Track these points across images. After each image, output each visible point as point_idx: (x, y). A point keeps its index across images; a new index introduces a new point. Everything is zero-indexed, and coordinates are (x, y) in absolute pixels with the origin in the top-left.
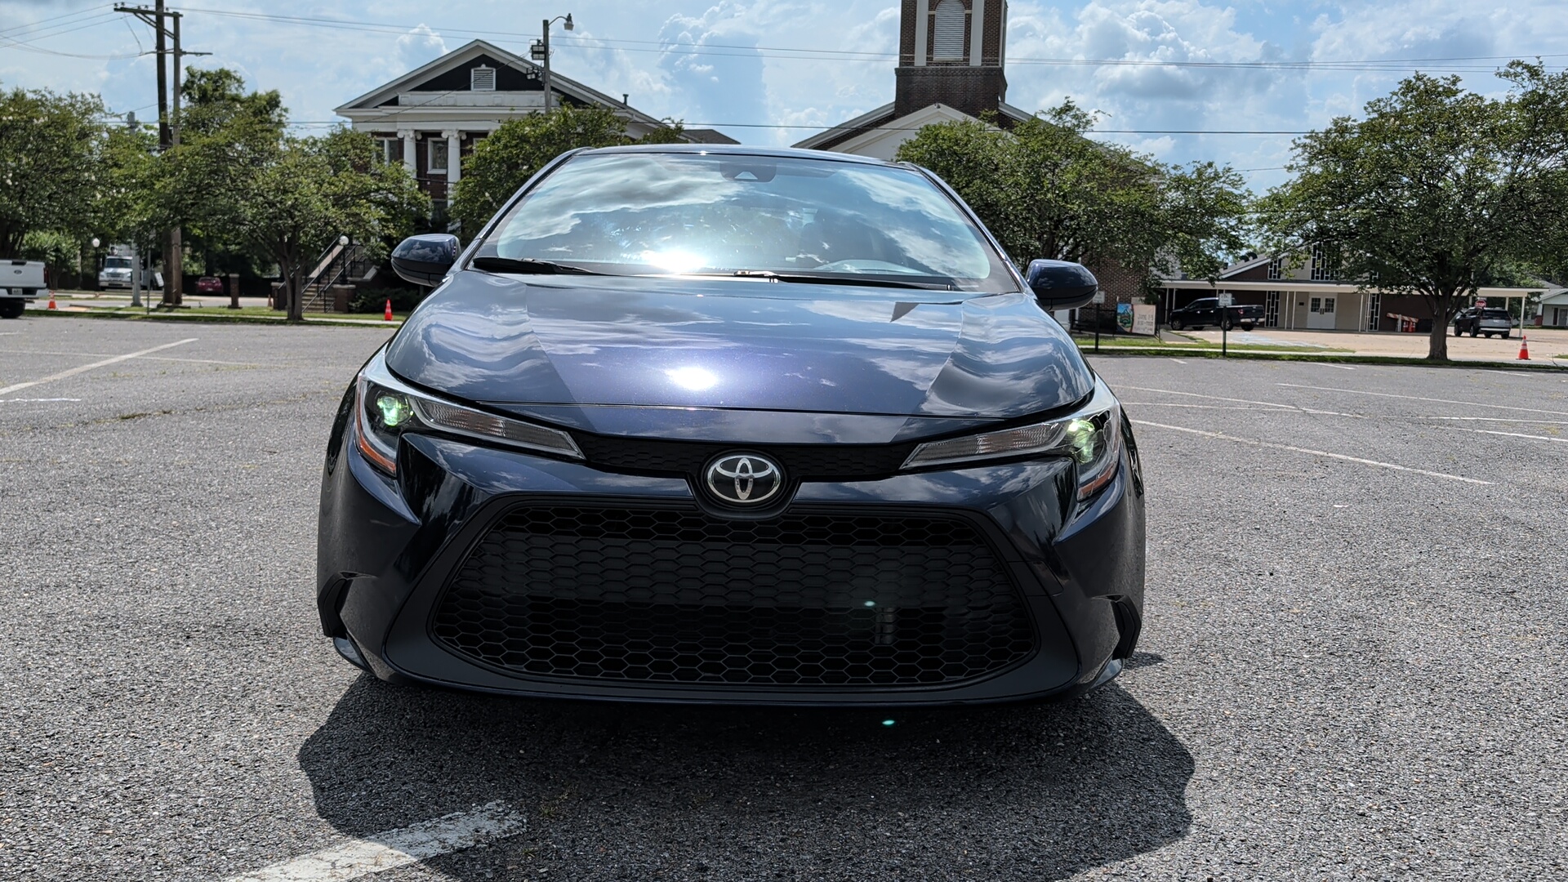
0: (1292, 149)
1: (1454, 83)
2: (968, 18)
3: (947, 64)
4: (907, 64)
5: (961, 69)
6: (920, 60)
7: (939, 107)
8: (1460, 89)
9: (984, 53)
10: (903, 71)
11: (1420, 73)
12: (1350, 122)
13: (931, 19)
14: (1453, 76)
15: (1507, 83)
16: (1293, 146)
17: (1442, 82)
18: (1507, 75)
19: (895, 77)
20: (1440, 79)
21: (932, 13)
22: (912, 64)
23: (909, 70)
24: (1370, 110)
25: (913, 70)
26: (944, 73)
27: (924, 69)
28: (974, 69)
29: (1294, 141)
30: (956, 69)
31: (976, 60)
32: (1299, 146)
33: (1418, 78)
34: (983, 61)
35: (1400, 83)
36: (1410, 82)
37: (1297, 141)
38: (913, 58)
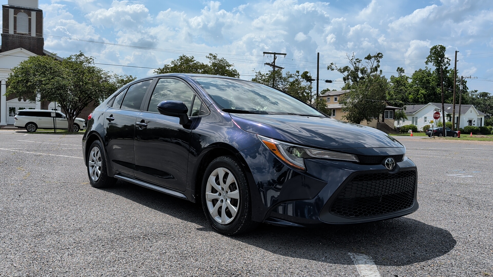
0: (154, 73)
1: (192, 59)
2: (30, 20)
3: (22, 34)
4: (6, 32)
5: (28, 37)
6: (11, 32)
7: (21, 49)
8: (195, 60)
9: (37, 32)
10: (5, 35)
11: (184, 55)
12: (169, 66)
13: (15, 19)
14: (192, 56)
15: (209, 60)
16: (154, 72)
17: (190, 58)
18: (209, 58)
19: (1, 37)
20: (189, 57)
21: (15, 16)
22: (8, 33)
23: (7, 35)
24: (172, 63)
25: (9, 35)
26: (21, 38)
27: (13, 35)
28: (33, 37)
29: (154, 70)
30: (26, 37)
31: (34, 34)
32: (156, 72)
33: (184, 56)
34: (36, 34)
35: (179, 57)
36: (182, 57)
37: (156, 71)
38: (8, 31)
